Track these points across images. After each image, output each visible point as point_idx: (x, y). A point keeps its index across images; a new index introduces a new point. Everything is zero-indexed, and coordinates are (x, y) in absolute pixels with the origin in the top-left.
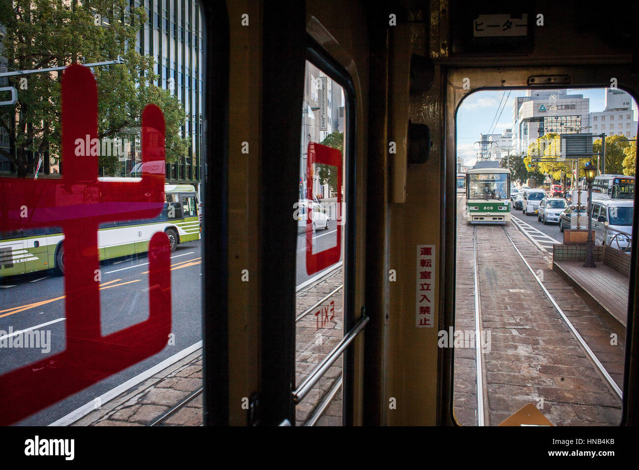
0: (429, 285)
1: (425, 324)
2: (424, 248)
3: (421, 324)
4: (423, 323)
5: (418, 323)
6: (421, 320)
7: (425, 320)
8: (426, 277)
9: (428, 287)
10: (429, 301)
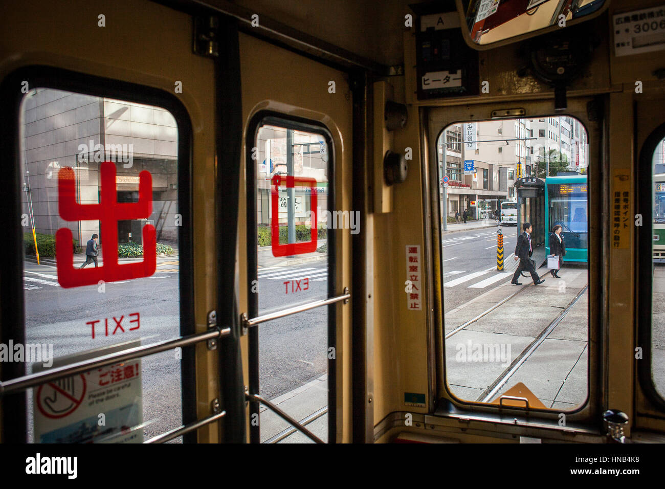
0: (416, 277)
1: (415, 307)
2: (411, 248)
3: (412, 307)
4: (413, 306)
5: (409, 306)
6: (412, 304)
7: (415, 304)
8: (414, 271)
9: (416, 278)
10: (417, 289)
